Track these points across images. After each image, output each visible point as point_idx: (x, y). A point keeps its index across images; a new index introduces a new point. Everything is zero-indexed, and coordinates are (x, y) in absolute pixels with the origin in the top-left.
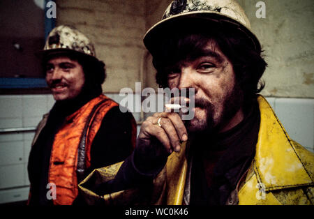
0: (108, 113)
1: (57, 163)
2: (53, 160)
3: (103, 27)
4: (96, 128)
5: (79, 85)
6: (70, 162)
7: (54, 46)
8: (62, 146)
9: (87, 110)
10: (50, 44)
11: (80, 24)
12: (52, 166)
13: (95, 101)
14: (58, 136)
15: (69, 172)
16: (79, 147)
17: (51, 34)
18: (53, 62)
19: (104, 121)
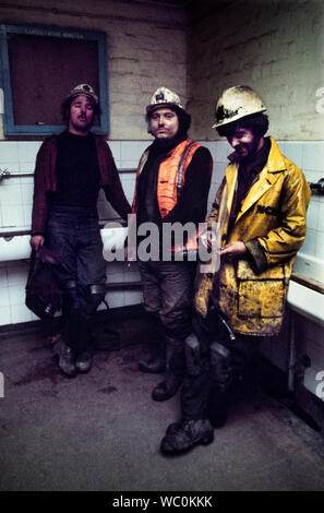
0: (196, 151)
1: (162, 182)
2: (159, 180)
3: (147, 76)
4: (189, 160)
5: (175, 130)
6: (172, 181)
7: (160, 101)
8: (166, 171)
9: (181, 148)
10: (157, 99)
11: (126, 73)
12: (159, 184)
13: (185, 143)
14: (162, 166)
15: (171, 188)
16: (178, 171)
17: (157, 93)
18: (160, 112)
19: (194, 155)
